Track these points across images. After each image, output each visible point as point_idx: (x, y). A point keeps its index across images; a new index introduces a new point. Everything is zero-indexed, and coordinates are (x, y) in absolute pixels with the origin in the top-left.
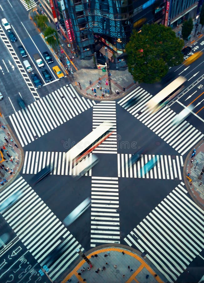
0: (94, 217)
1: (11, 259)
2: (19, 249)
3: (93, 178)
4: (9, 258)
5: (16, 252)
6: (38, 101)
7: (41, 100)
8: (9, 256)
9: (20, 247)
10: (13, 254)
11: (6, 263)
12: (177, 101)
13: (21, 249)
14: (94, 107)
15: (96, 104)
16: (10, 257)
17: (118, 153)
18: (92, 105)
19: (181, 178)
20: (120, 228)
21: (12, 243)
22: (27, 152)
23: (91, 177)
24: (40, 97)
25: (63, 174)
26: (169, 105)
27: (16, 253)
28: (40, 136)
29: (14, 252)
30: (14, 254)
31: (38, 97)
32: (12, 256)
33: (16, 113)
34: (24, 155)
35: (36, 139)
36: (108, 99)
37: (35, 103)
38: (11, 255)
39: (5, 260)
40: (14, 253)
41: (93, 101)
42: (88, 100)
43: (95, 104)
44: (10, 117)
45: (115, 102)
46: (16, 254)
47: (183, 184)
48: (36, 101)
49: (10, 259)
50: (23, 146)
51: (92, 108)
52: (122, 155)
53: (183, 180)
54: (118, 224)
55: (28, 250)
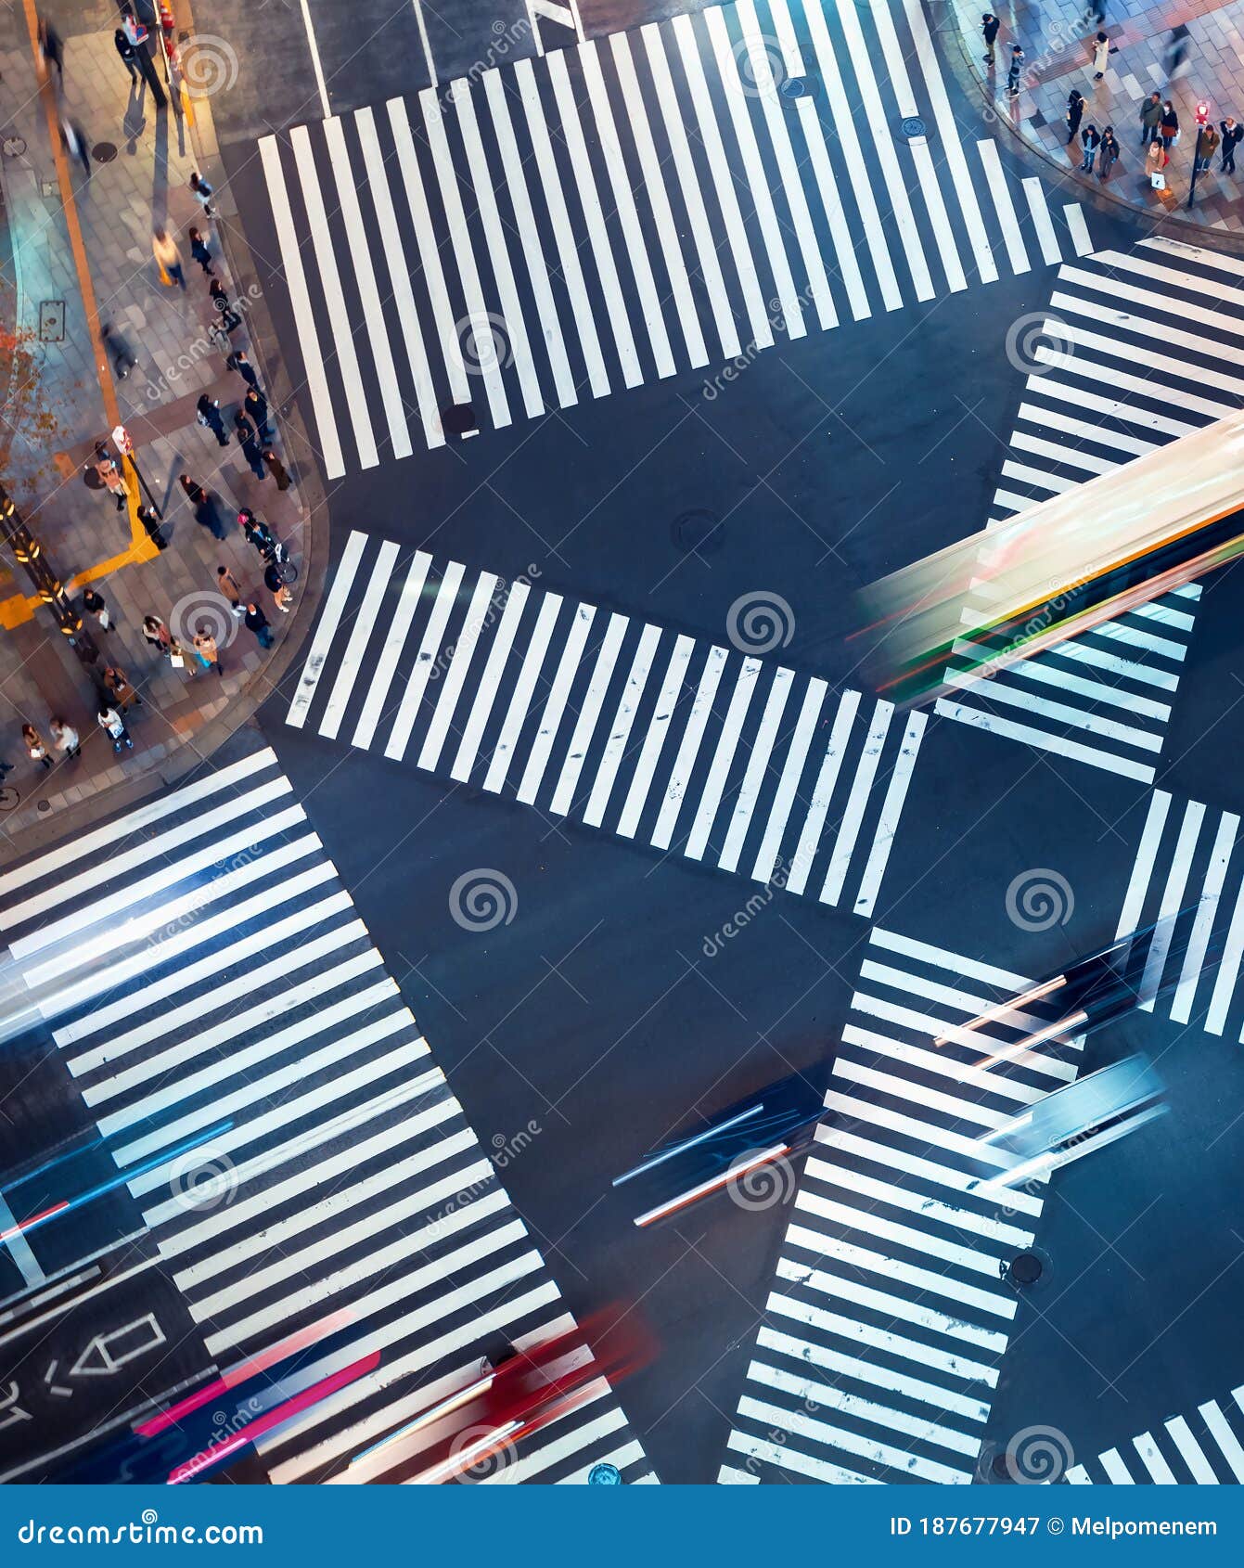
0: (803, 1270)
1: (68, 1392)
2: (146, 1332)
3: (880, 937)
4: (48, 1378)
5: (115, 1350)
6: (556, 60)
7: (587, 51)
8: (54, 1365)
9: (151, 1318)
10: (88, 1364)
11: (20, 1414)
13: (161, 1338)
14: (1068, 273)
15: (1097, 249)
16: (60, 1379)
17: (1159, 783)
18: (1052, 254)
20: (991, 1416)
21: (96, 1270)
22: (357, 542)
23: (864, 925)
24: (587, 26)
25: (628, 826)
27: (113, 1358)
28: (501, 416)
29: (99, 1343)
30: (95, 1360)
32: (75, 1371)
33: (333, 128)
34: (324, 555)
35: (465, 435)
36: (1221, 225)
37: (524, 70)
38: (72, 1361)
39: (14, 1386)
40: (96, 1351)
41: (1073, 213)
42: (1033, 188)
43: (1083, 246)
44: (268, 146)
46: (112, 1367)
48: (541, 53)
49: (55, 1390)
50: (335, 467)
51: (1045, 279)
52: (1195, 813)
54: (991, 1376)
55: (215, 1368)
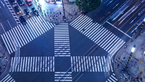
3: (55, 73)
7: (21, 24)
12: (106, 21)
14: (55, 27)
15: (56, 25)
17: (71, 56)
19: (112, 71)
22: (12, 58)
26: (102, 24)
28: (21, 47)
31: (20, 22)
33: (6, 33)
36: (63, 22)
41: (54, 24)
42: (51, 23)
44: (2, 35)
45: (68, 24)
47: (114, 75)
48: (18, 25)
52: (74, 57)
53: (114, 72)
